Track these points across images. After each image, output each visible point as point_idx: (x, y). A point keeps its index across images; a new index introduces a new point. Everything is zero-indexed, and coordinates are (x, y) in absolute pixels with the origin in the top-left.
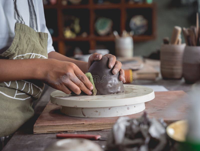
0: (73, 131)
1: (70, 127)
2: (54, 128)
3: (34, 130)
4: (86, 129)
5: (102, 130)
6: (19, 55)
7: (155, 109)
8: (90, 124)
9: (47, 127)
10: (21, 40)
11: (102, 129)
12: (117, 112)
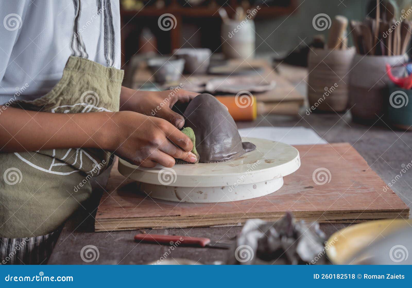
0: (162, 228)
1: (156, 221)
2: (130, 222)
3: (95, 225)
4: (184, 224)
5: (211, 227)
6: (63, 105)
7: (301, 185)
8: (190, 217)
9: (118, 221)
10: (71, 85)
11: (211, 224)
12: (236, 193)
